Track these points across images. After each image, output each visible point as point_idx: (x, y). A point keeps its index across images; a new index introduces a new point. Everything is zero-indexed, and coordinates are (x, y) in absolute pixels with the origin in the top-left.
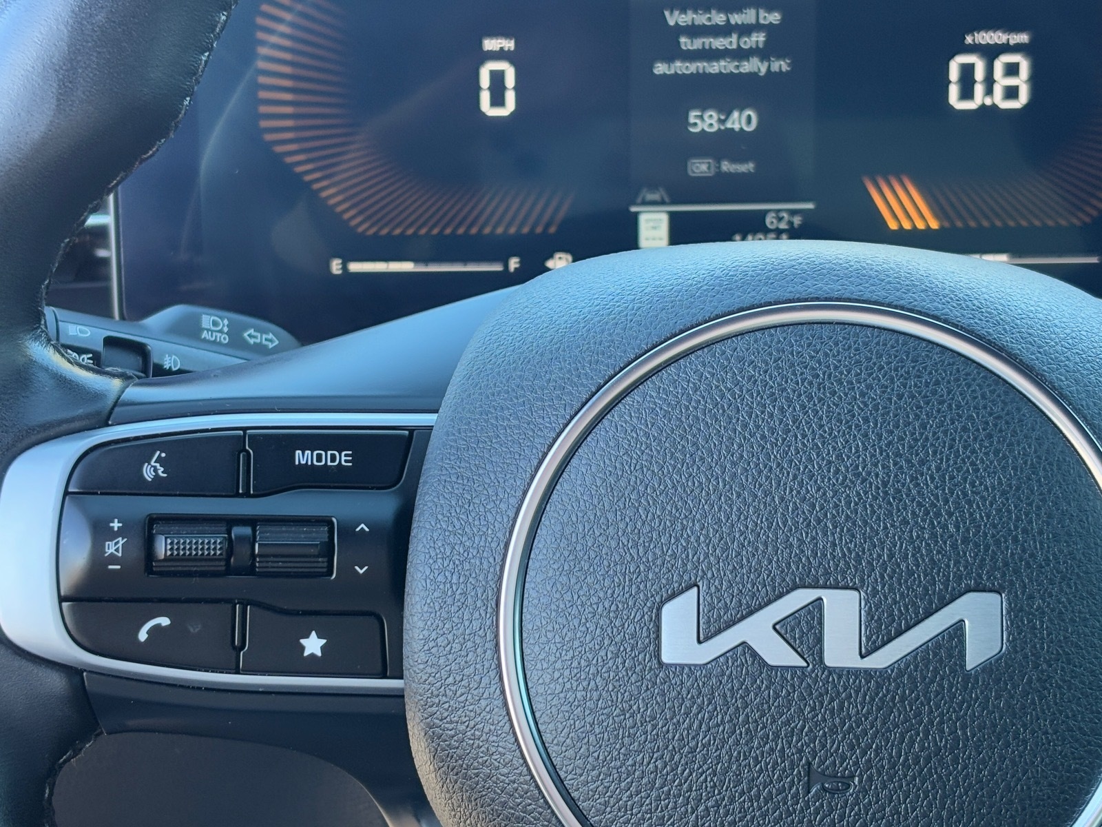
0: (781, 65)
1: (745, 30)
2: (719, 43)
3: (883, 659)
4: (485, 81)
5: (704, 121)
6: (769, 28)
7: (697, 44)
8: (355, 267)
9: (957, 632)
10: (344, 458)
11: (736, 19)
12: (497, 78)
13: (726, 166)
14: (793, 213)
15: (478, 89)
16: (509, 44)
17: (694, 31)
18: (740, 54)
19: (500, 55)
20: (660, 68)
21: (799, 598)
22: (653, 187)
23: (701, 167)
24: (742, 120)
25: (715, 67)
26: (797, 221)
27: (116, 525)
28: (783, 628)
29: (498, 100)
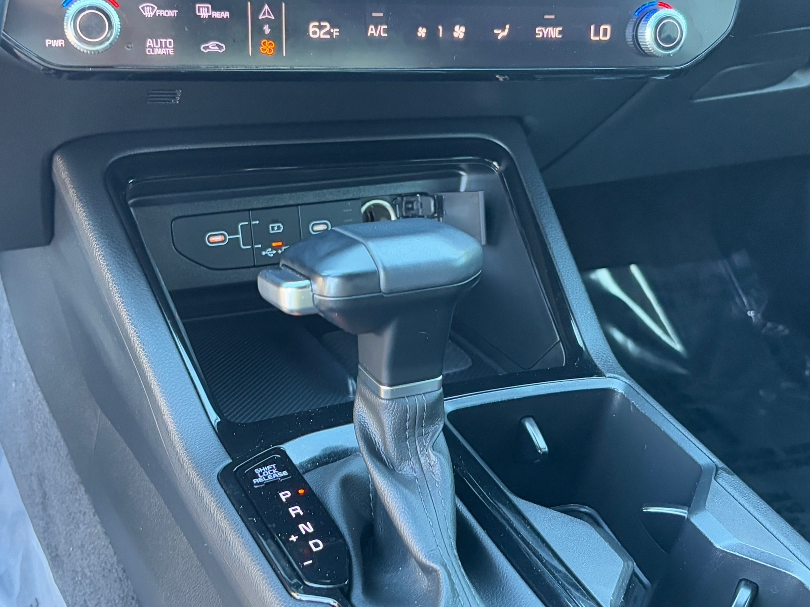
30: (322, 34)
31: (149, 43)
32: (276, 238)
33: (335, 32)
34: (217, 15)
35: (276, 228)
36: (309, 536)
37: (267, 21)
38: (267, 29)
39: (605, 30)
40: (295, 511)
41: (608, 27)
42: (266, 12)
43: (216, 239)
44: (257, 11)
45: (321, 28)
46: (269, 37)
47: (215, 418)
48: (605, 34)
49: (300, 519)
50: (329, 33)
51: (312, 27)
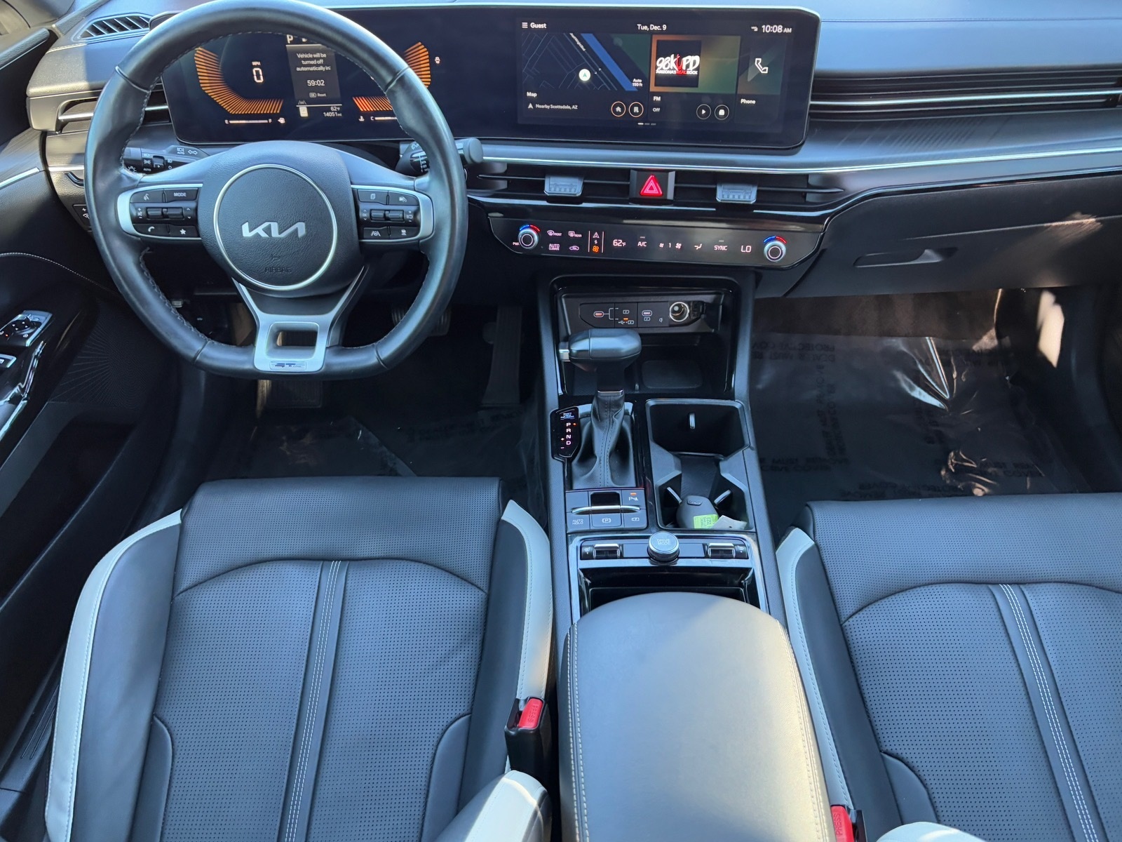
0: (328, 68)
1: (317, 59)
2: (312, 62)
3: (283, 235)
4: (255, 73)
5: (311, 83)
6: (323, 58)
7: (306, 63)
8: (231, 122)
9: (296, 231)
10: (184, 195)
11: (315, 56)
12: (257, 72)
13: (319, 95)
14: (337, 107)
15: (253, 75)
16: (259, 63)
17: (305, 59)
18: (317, 65)
19: (257, 66)
20: (298, 69)
21: (266, 224)
22: (302, 100)
23: (312, 95)
24: (321, 83)
25: (312, 69)
26: (339, 109)
27: (140, 209)
28: (263, 230)
29: (259, 78)
30: (618, 245)
31: (550, 245)
32: (626, 316)
33: (624, 244)
34: (576, 236)
35: (626, 312)
36: (568, 439)
37: (596, 239)
38: (596, 242)
39: (749, 248)
40: (569, 430)
41: (750, 247)
42: (596, 235)
43: (598, 314)
44: (592, 235)
45: (618, 242)
46: (596, 245)
47: (560, 392)
48: (748, 250)
49: (569, 433)
50: (621, 244)
51: (614, 242)
